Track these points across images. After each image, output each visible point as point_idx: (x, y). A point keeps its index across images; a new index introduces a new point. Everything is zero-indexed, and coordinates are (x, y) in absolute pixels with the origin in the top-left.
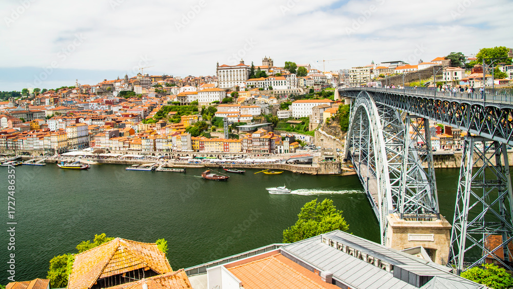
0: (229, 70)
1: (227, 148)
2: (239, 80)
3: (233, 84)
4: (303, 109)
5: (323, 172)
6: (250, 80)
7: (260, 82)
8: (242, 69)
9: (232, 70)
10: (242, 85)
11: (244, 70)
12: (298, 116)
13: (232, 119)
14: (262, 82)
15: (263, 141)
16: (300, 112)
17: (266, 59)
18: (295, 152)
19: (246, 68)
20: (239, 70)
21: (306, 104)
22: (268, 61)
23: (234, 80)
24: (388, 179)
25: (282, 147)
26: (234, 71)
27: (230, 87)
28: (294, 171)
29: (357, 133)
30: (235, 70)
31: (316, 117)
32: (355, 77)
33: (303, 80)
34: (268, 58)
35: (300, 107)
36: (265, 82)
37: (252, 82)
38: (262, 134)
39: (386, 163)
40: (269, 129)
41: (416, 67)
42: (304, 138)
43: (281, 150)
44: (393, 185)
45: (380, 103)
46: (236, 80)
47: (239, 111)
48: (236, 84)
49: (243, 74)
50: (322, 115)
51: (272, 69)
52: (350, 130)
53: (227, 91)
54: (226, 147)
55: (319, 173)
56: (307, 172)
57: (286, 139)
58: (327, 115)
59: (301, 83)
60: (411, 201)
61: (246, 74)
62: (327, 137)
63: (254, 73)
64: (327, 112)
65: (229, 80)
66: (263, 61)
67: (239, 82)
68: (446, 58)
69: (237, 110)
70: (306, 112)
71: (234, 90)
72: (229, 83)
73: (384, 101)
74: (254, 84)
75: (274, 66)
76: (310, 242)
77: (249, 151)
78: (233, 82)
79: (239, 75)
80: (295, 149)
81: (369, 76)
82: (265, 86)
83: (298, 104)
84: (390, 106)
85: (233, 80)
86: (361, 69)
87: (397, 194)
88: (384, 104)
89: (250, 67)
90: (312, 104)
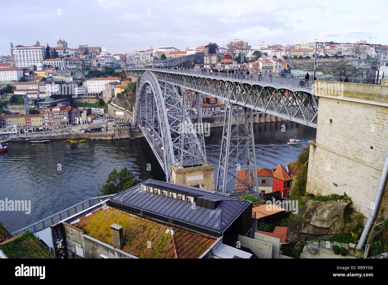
0: (25, 51)
1: (29, 123)
2: (36, 60)
3: (30, 63)
4: (97, 86)
5: (117, 137)
6: (47, 60)
7: (56, 62)
8: (38, 50)
9: (28, 50)
10: (39, 65)
11: (40, 51)
12: (93, 92)
13: (32, 96)
14: (59, 62)
15: (63, 114)
16: (95, 89)
17: (61, 41)
18: (92, 122)
19: (42, 49)
20: (35, 50)
21: (99, 81)
22: (63, 43)
23: (31, 60)
24: (170, 138)
25: (81, 119)
26: (30, 51)
27: (27, 66)
28: (93, 138)
29: (144, 104)
30: (32, 50)
31: (108, 92)
32: (139, 59)
33: (95, 61)
34: (62, 40)
35: (94, 84)
36: (61, 62)
37: (48, 62)
38: (62, 109)
39: (168, 127)
40: (67, 103)
41: (185, 52)
42: (99, 110)
43: (79, 122)
44: (174, 143)
45: (162, 80)
46: (32, 60)
47: (37, 88)
48: (33, 64)
49: (39, 54)
50: (113, 90)
51: (67, 51)
52: (137, 102)
53: (25, 70)
54: (28, 121)
55: (114, 138)
56: (103, 138)
57: (84, 112)
58: (118, 91)
59: (94, 63)
60: (187, 153)
61: (42, 54)
62: (118, 109)
63: (50, 53)
64: (118, 87)
65: (26, 60)
66: (58, 43)
67: (36, 62)
68: (206, 47)
69: (35, 87)
70: (100, 89)
71: (32, 69)
72: (26, 62)
73: (166, 79)
74: (51, 64)
75: (68, 48)
76: (129, 192)
77: (50, 124)
78: (29, 62)
79: (35, 56)
80: (92, 120)
81: (150, 58)
82: (61, 66)
83: (92, 81)
84: (170, 83)
85: (29, 60)
86: (144, 53)
87: (178, 150)
88: (165, 81)
89: (46, 48)
90: (104, 81)
